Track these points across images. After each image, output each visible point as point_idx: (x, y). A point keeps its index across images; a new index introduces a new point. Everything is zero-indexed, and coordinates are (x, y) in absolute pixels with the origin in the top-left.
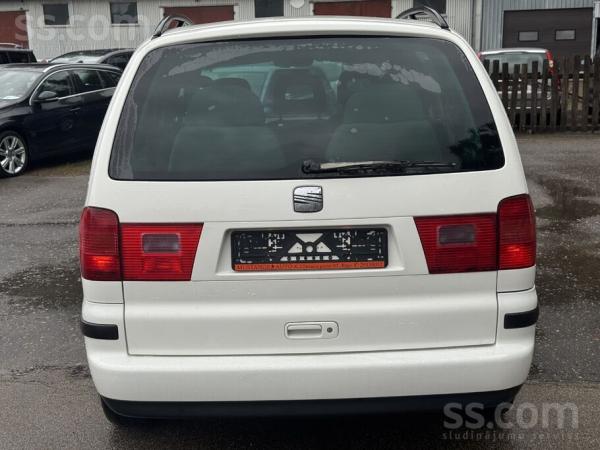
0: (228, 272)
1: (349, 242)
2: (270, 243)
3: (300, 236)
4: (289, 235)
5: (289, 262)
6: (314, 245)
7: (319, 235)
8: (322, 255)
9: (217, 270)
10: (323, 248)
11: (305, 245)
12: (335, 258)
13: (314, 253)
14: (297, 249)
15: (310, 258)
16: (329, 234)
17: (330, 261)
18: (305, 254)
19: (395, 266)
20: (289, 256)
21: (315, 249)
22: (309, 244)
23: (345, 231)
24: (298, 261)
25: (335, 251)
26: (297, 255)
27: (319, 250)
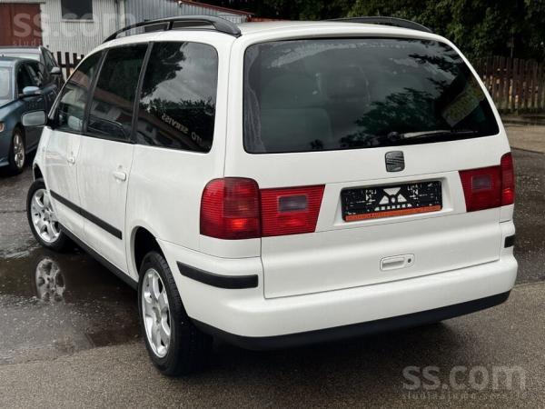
0: (340, 223)
1: (417, 193)
2: (367, 198)
4: (379, 190)
5: (381, 211)
6: (396, 197)
8: (401, 204)
9: (334, 222)
10: (401, 199)
11: (390, 197)
12: (409, 205)
14: (385, 200)
15: (394, 207)
16: (405, 188)
17: (407, 208)
18: (390, 204)
19: (447, 208)
20: (380, 206)
22: (393, 196)
23: (415, 184)
24: (386, 210)
25: (409, 200)
26: (386, 205)
27: (399, 201)
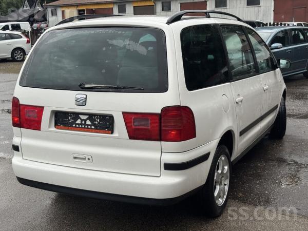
0: (53, 129)
1: (98, 121)
2: (69, 118)
3: (81, 116)
4: (76, 115)
5: (76, 127)
6: (85, 121)
7: (87, 116)
8: (88, 125)
9: (49, 127)
10: (88, 122)
11: (82, 120)
12: (93, 127)
13: (85, 124)
14: (79, 122)
15: (83, 126)
16: (91, 116)
17: (91, 128)
18: (81, 124)
19: (116, 134)
20: (76, 124)
21: (85, 122)
22: (84, 120)
23: (98, 115)
24: (79, 127)
25: (93, 124)
26: (79, 124)
27: (87, 123)
